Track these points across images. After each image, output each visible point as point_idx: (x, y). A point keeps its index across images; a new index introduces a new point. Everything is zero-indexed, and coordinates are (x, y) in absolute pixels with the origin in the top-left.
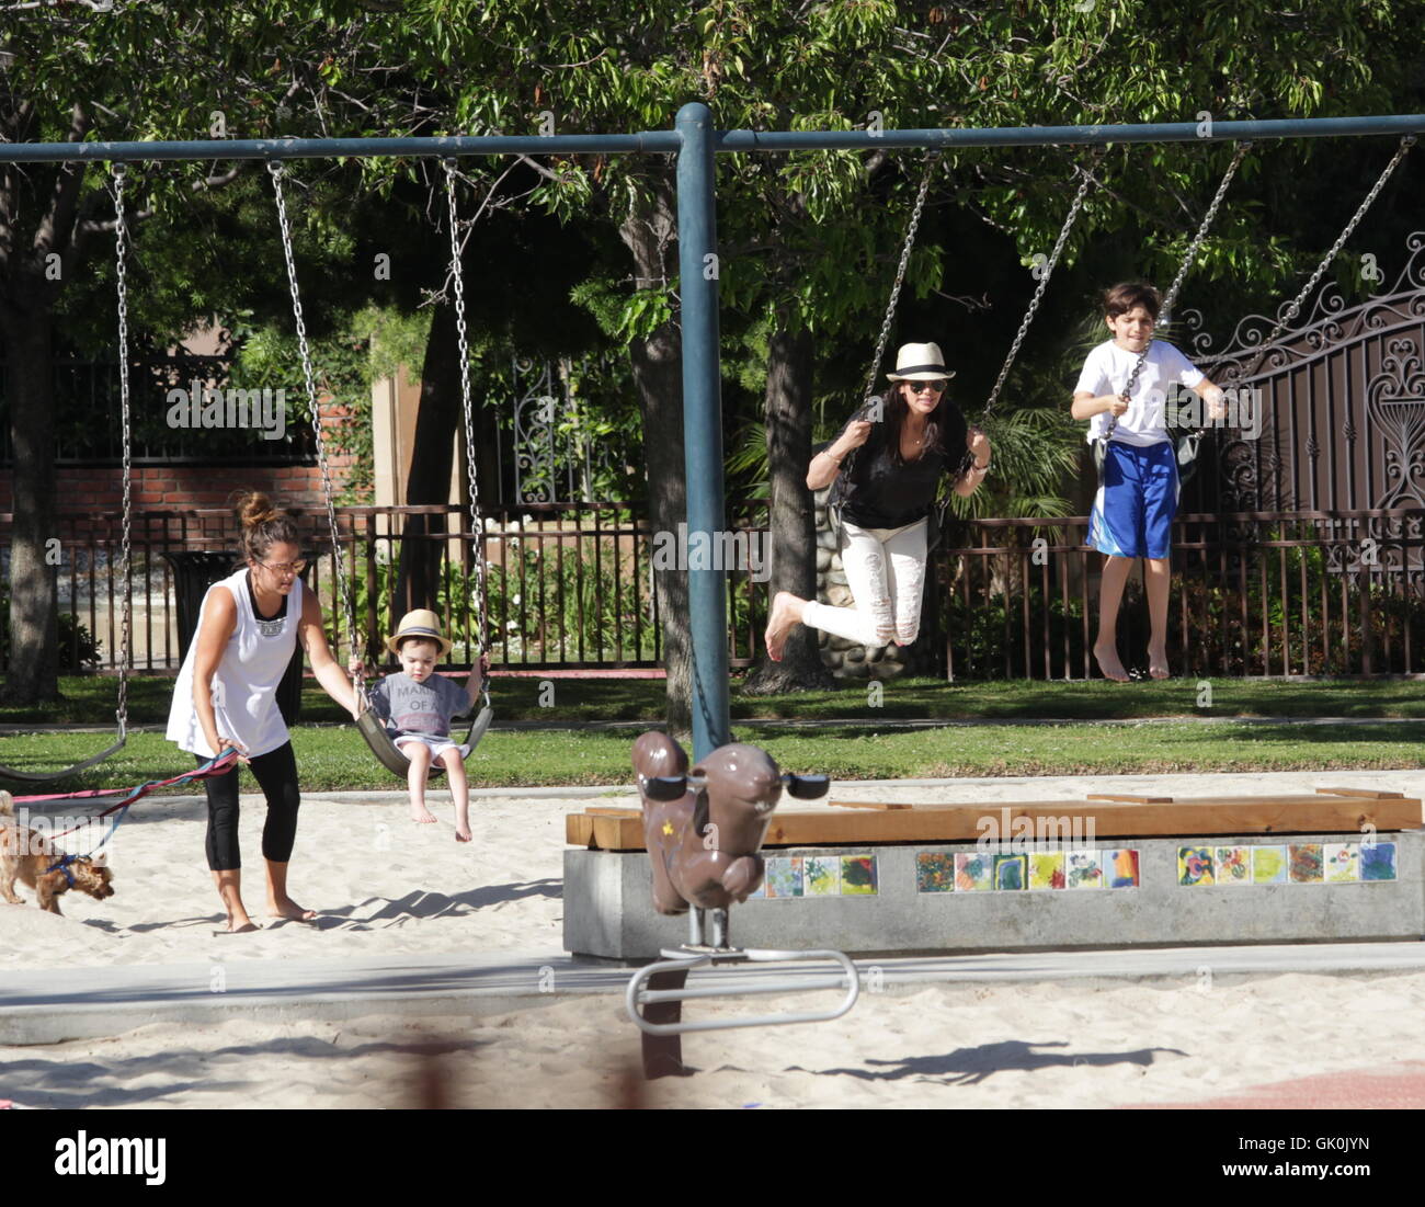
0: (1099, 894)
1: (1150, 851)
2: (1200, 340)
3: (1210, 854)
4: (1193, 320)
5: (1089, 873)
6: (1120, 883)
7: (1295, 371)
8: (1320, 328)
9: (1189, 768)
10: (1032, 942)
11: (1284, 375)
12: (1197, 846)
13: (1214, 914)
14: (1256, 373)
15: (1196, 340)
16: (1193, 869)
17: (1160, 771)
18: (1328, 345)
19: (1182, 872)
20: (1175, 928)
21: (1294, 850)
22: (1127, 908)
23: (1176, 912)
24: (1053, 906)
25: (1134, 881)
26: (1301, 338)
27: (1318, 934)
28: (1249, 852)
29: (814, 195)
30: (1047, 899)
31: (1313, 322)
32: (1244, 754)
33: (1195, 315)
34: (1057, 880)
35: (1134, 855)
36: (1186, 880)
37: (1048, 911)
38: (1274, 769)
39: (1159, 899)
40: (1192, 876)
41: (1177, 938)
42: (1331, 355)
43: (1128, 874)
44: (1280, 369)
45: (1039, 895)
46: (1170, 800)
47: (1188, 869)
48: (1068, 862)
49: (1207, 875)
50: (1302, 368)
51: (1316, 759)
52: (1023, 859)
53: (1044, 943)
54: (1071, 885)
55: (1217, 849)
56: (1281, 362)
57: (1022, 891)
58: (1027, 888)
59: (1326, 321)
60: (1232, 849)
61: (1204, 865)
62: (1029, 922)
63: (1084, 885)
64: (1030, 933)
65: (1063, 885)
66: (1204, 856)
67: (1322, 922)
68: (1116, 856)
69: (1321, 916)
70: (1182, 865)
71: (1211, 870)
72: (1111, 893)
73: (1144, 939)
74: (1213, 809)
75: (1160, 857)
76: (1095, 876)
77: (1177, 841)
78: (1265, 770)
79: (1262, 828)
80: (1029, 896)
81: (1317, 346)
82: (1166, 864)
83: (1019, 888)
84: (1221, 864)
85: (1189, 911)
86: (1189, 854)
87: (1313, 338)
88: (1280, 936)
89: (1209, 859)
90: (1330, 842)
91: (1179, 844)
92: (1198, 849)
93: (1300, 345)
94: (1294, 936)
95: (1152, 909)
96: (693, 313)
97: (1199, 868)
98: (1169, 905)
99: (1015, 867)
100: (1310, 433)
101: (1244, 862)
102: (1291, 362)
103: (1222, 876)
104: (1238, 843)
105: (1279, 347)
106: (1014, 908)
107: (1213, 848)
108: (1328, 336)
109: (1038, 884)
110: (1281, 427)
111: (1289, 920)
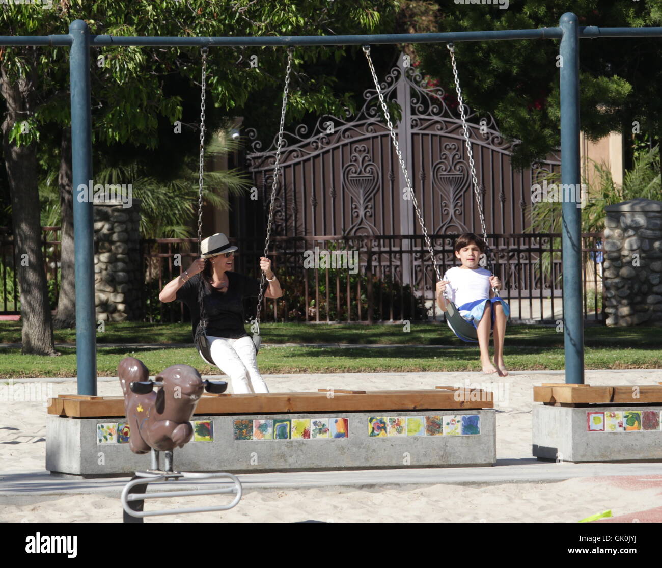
0: (328, 441)
1: (354, 419)
2: (256, 144)
3: (385, 421)
4: (252, 134)
5: (323, 430)
6: (339, 436)
7: (305, 161)
8: (318, 139)
9: (305, 371)
10: (293, 467)
11: (299, 163)
12: (378, 416)
13: (386, 452)
14: (284, 162)
15: (253, 144)
16: (376, 428)
17: (289, 372)
18: (322, 148)
19: (370, 430)
20: (366, 459)
21: (428, 418)
22: (342, 449)
23: (367, 451)
24: (304, 447)
25: (345, 435)
26: (308, 144)
27: (440, 462)
28: (405, 420)
29: (118, 70)
30: (301, 444)
31: (315, 135)
32: (332, 364)
33: (253, 132)
34: (306, 434)
35: (346, 421)
36: (372, 435)
37: (302, 450)
38: (348, 372)
39: (358, 444)
40: (375, 432)
41: (368, 465)
42: (324, 153)
43: (342, 431)
44: (297, 160)
45: (297, 442)
46: (364, 392)
47: (373, 428)
48: (312, 425)
49: (383, 432)
50: (309, 159)
51: (370, 367)
52: (288, 423)
53: (299, 467)
54: (313, 437)
55: (388, 418)
56: (298, 156)
57: (288, 439)
58: (290, 438)
59: (321, 135)
60: (396, 418)
61: (382, 427)
62: (291, 456)
63: (319, 436)
64: (292, 462)
65: (309, 437)
66: (382, 422)
67: (442, 456)
68: (336, 422)
69: (441, 453)
70: (370, 426)
71: (385, 429)
72: (334, 441)
73: (350, 465)
74: (386, 397)
75: (359, 422)
76: (326, 432)
77: (368, 414)
78: (344, 372)
79: (411, 407)
80: (291, 442)
81: (317, 148)
82: (362, 426)
83: (286, 438)
84: (390, 426)
85: (374, 451)
86: (374, 421)
87: (314, 144)
88: (420, 463)
89: (384, 423)
90: (446, 415)
91: (368, 416)
92: (378, 418)
93: (307, 147)
94: (427, 464)
95: (355, 450)
96: (78, 132)
97: (379, 428)
98: (364, 448)
99: (284, 427)
100: (312, 194)
101: (402, 424)
102: (302, 156)
103: (391, 432)
104: (400, 415)
105: (297, 149)
106: (284, 449)
107: (386, 418)
108: (322, 143)
109: (296, 436)
110: (297, 190)
111: (425, 455)
